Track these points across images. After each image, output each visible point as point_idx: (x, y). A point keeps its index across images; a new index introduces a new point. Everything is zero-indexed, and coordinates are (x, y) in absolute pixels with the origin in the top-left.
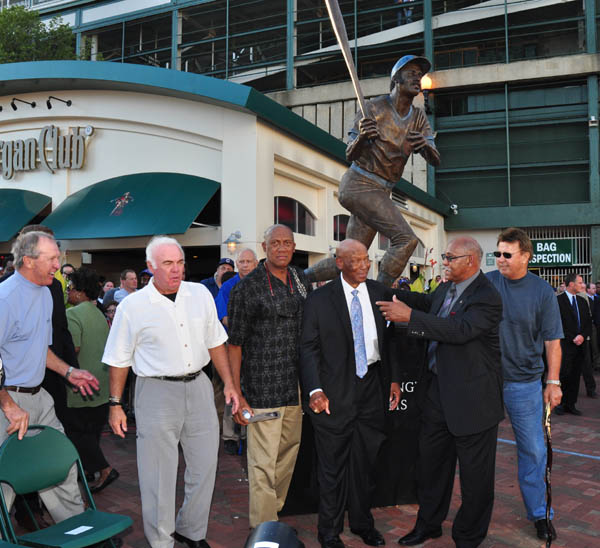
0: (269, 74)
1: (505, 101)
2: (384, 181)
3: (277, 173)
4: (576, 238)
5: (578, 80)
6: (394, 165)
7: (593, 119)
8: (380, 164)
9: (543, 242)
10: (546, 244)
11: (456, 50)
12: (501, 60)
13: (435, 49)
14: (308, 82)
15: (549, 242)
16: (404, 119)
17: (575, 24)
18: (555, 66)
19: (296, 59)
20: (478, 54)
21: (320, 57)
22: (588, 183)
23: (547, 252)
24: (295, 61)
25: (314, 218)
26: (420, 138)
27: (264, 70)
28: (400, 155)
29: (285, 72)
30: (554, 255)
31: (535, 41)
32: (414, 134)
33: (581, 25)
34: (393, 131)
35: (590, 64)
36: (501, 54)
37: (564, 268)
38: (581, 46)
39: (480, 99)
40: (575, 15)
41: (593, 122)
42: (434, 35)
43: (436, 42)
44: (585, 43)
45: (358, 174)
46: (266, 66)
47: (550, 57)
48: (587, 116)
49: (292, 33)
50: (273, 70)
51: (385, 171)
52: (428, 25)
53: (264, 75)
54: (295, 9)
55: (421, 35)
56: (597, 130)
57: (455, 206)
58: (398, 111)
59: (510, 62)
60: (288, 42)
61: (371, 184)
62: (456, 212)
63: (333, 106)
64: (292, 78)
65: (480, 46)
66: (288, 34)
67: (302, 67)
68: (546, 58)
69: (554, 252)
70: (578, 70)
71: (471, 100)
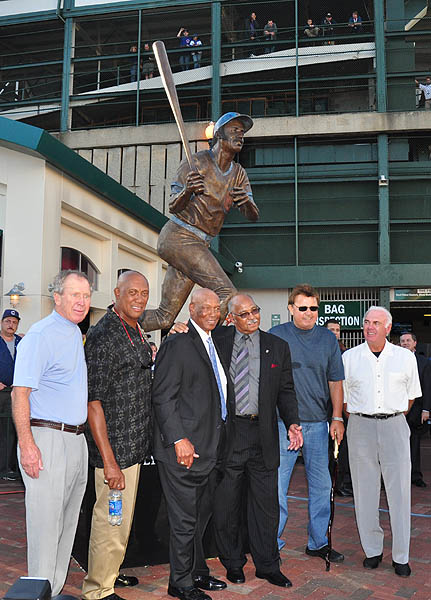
0: (41, 113)
1: (295, 155)
2: (204, 235)
3: (64, 222)
4: (365, 300)
5: (369, 138)
6: (214, 219)
7: (383, 178)
8: (201, 218)
9: (332, 304)
10: (334, 306)
11: (244, 100)
12: (290, 113)
13: (223, 98)
14: (83, 125)
15: (337, 304)
16: (226, 174)
17: (366, 81)
18: (346, 122)
19: (71, 99)
20: (267, 106)
21: (99, 98)
22: (378, 244)
23: (334, 315)
24: (71, 100)
25: (97, 272)
26: (243, 194)
27: (36, 108)
28: (220, 209)
29: (59, 112)
30: (342, 318)
31: (325, 96)
32: (238, 190)
33: (371, 83)
34: (216, 185)
35: (380, 123)
36: (290, 107)
37: (352, 332)
38: (371, 104)
39: (268, 152)
40: (366, 72)
41: (382, 182)
42: (222, 83)
43: (224, 90)
44: (375, 101)
45: (179, 227)
46: (38, 105)
47: (341, 113)
48: (377, 175)
49: (69, 70)
50: (46, 109)
51: (205, 225)
52: (216, 71)
53: (36, 114)
54: (73, 45)
55: (208, 81)
56: (387, 189)
57: (240, 264)
58: (219, 166)
59: (300, 115)
60: (64, 80)
61: (193, 237)
62: (241, 270)
63: (111, 151)
64: (68, 119)
65: (269, 98)
66: (65, 72)
67: (78, 107)
68: (337, 113)
69: (342, 315)
70: (369, 128)
71: (258, 153)
